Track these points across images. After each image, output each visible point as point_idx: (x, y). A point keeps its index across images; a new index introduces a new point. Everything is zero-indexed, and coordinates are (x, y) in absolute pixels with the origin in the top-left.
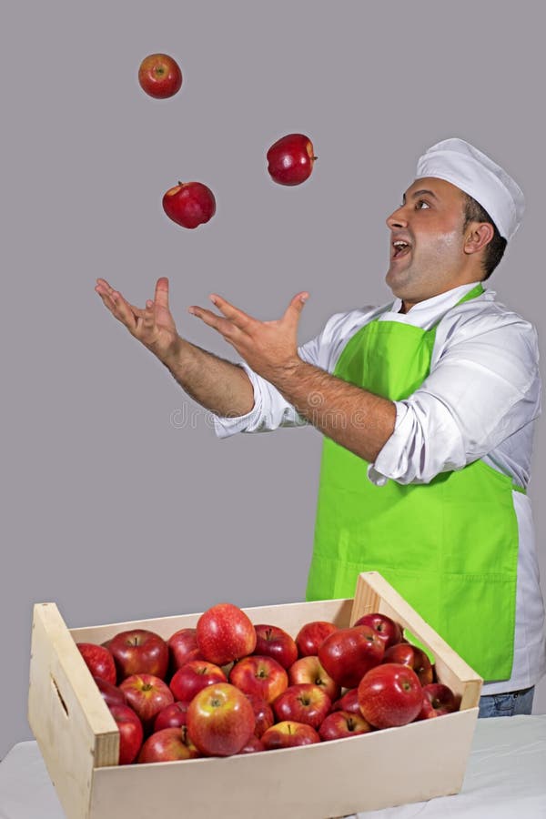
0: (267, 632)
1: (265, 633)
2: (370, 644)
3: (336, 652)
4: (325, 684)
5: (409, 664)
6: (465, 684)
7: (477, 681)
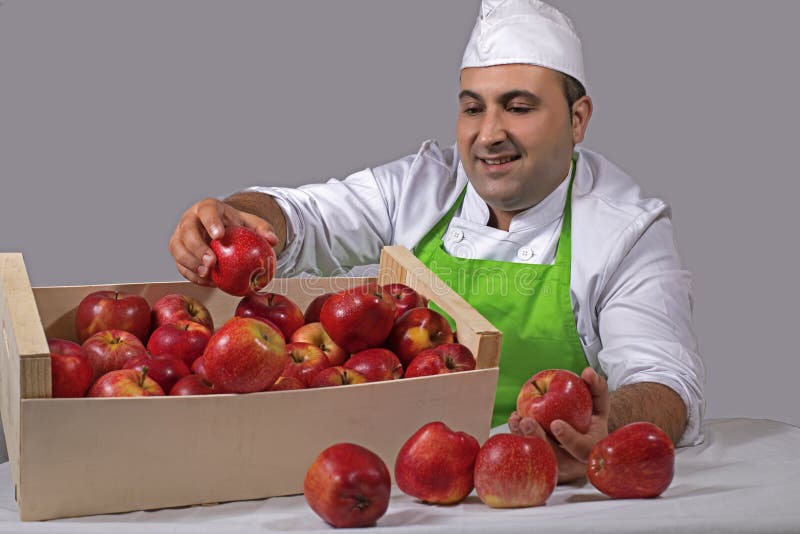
4: (329, 350)
5: (425, 327)
6: (480, 336)
7: (495, 333)
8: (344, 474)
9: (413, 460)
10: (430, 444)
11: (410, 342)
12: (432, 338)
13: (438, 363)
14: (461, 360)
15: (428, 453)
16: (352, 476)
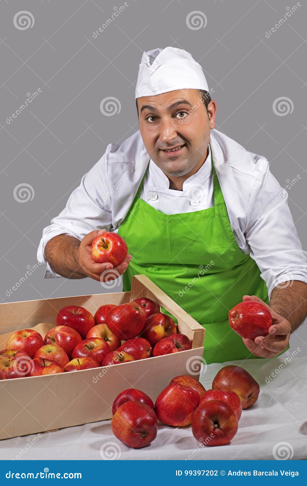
0: (75, 310)
1: (74, 310)
2: (137, 312)
3: (116, 319)
4: (110, 341)
5: (162, 325)
6: (194, 332)
7: (202, 330)
8: (134, 420)
9: (165, 405)
10: (173, 396)
11: (154, 333)
12: (166, 329)
13: (172, 346)
14: (184, 343)
15: (173, 401)
16: (138, 421)
